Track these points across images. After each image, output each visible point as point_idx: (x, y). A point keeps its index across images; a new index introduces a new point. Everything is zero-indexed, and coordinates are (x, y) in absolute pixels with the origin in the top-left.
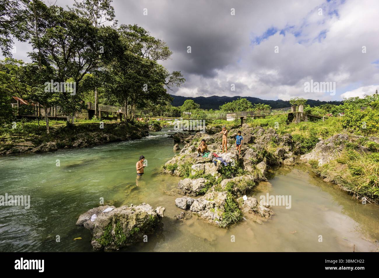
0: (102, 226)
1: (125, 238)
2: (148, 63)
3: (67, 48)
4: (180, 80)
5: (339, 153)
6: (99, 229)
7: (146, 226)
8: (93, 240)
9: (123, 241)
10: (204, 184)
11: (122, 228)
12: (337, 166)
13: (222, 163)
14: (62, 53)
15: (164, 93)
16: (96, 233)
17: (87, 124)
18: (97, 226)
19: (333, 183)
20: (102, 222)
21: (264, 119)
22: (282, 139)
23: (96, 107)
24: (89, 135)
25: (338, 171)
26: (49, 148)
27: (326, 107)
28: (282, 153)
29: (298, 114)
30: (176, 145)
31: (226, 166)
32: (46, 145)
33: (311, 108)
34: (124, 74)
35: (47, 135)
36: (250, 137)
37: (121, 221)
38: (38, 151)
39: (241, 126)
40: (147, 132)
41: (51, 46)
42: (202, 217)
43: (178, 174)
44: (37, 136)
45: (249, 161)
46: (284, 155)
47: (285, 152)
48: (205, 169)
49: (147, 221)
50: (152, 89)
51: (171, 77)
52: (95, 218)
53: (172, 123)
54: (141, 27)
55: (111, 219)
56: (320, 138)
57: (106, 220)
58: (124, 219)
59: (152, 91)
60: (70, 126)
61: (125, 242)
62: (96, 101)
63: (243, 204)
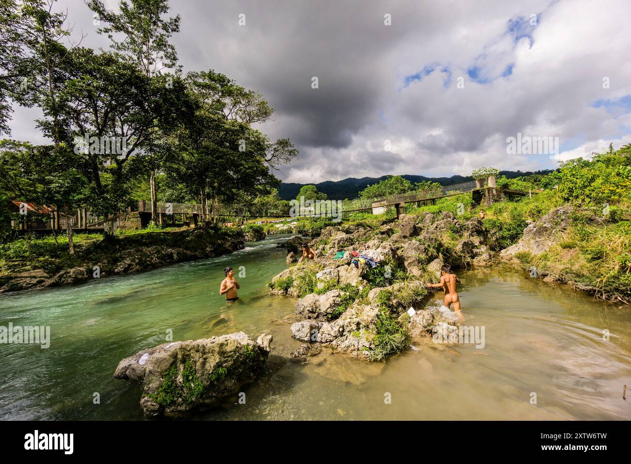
0: (159, 370)
1: (201, 388)
2: (234, 126)
3: (102, 113)
4: (290, 152)
5: (563, 234)
6: (154, 375)
7: (239, 367)
8: (144, 397)
9: (199, 394)
10: (339, 299)
11: (195, 371)
12: (562, 254)
13: (368, 264)
14: (93, 122)
15: (264, 173)
16: (149, 384)
17: (139, 235)
18: (150, 371)
19: (561, 282)
20: (159, 362)
21: (434, 206)
22: (466, 226)
23: (152, 207)
24: (143, 251)
25: (565, 260)
26: (74, 276)
27: (532, 180)
28: (469, 247)
29: (489, 191)
30: (290, 255)
31: (375, 268)
32: (69, 273)
33: (507, 181)
34: (197, 149)
35: (70, 257)
36: (412, 226)
37: (193, 358)
38: (53, 283)
39: (398, 218)
40: (242, 243)
41: (75, 111)
42: (339, 349)
43: (295, 294)
44: (54, 260)
45: (413, 259)
46: (472, 252)
47: (474, 247)
48: (339, 276)
49: (241, 357)
50: (246, 168)
51: (275, 149)
52: (146, 358)
53: (283, 226)
54: (220, 74)
55: (175, 356)
56: (529, 220)
57: (165, 359)
58: (198, 354)
59: (245, 171)
60: (110, 239)
61: (202, 396)
62: (153, 196)
63: (410, 322)
